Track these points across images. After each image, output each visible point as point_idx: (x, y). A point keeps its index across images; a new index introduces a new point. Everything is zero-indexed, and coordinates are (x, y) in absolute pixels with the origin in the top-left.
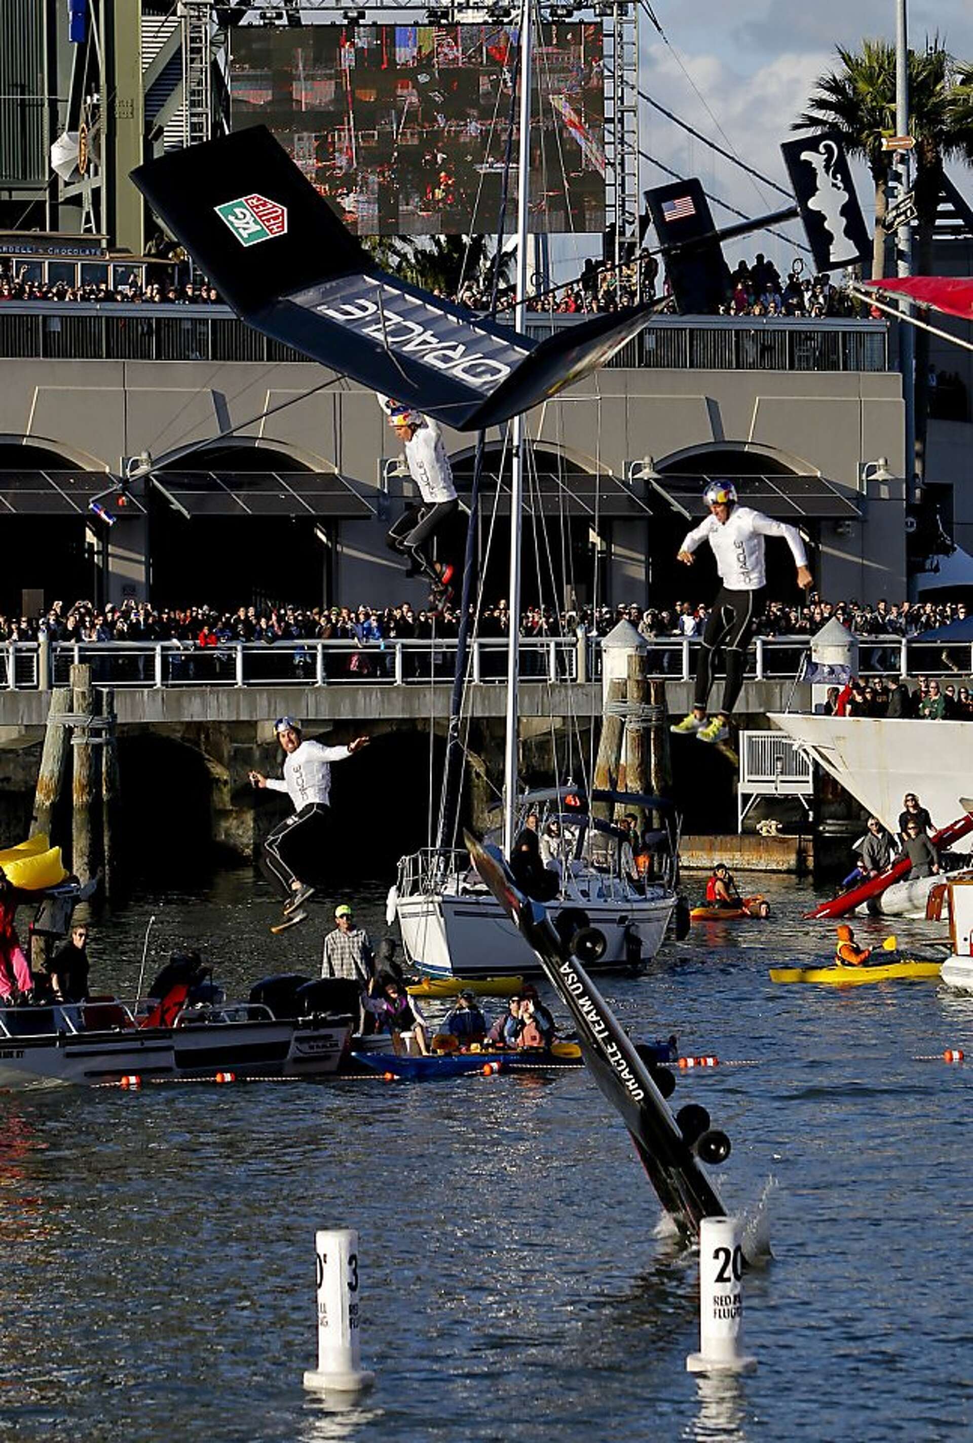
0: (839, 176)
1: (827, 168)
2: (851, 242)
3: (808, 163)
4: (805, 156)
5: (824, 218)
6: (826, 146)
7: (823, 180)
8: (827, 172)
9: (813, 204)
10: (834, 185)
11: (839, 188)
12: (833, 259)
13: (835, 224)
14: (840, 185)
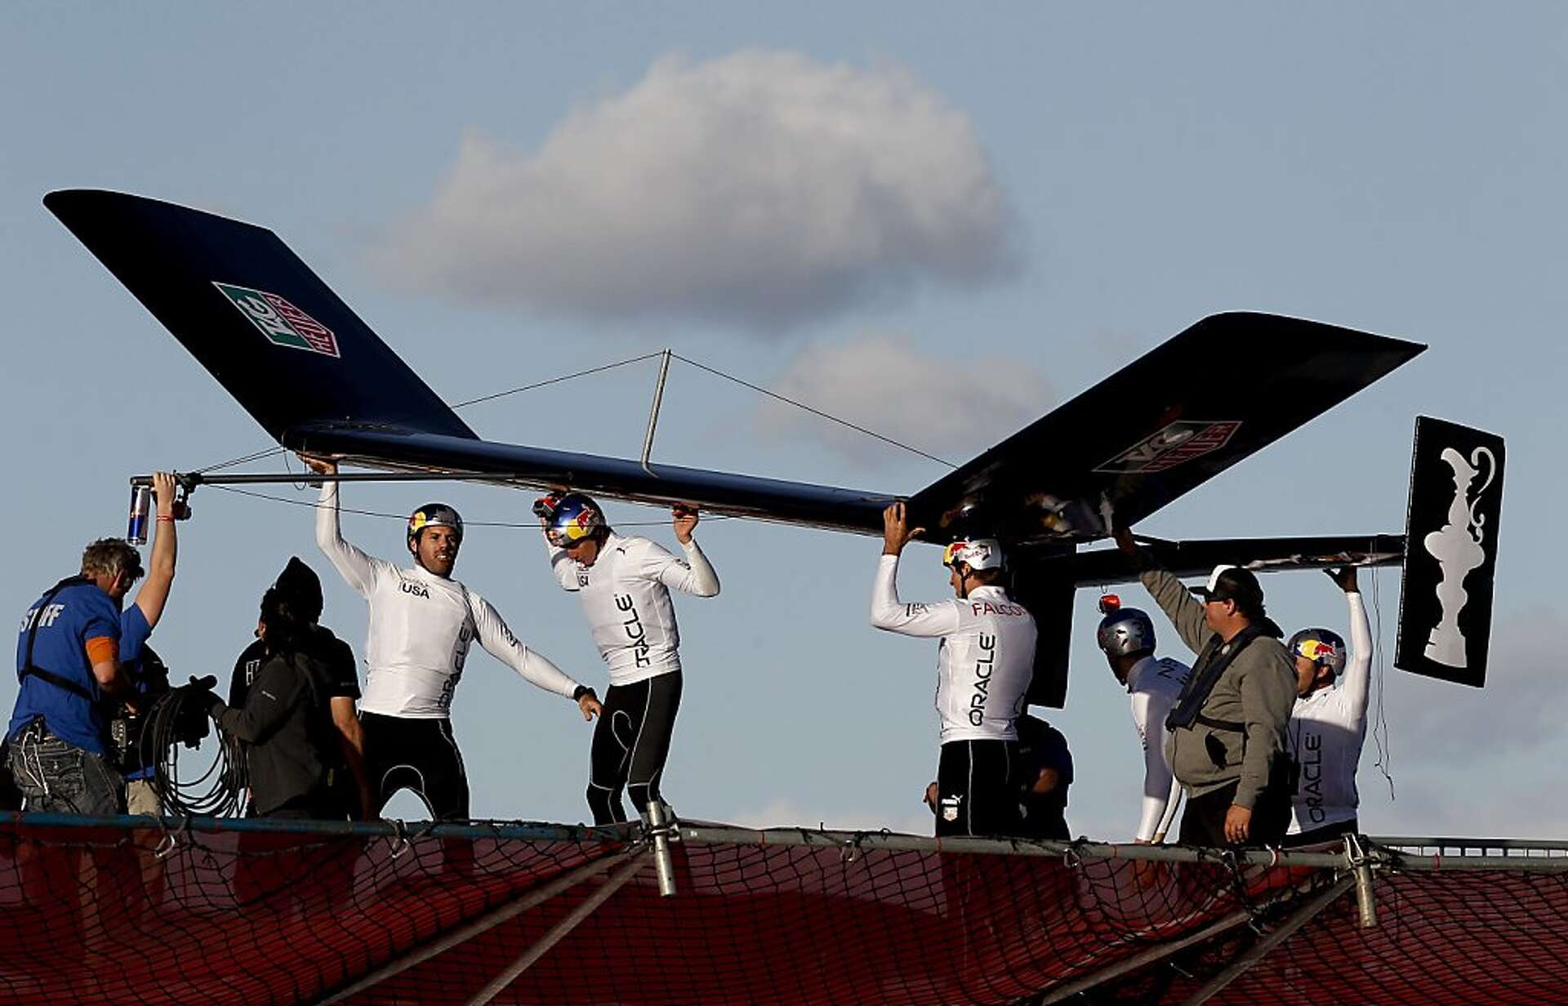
0: (1482, 516)
1: (1472, 493)
2: (1464, 638)
3: (1448, 470)
4: (1449, 455)
5: (1439, 577)
6: (1482, 456)
7: (1460, 511)
8: (1470, 501)
9: (1432, 542)
10: (1472, 529)
11: (1476, 538)
12: (1429, 652)
13: (1451, 595)
14: (1480, 533)
